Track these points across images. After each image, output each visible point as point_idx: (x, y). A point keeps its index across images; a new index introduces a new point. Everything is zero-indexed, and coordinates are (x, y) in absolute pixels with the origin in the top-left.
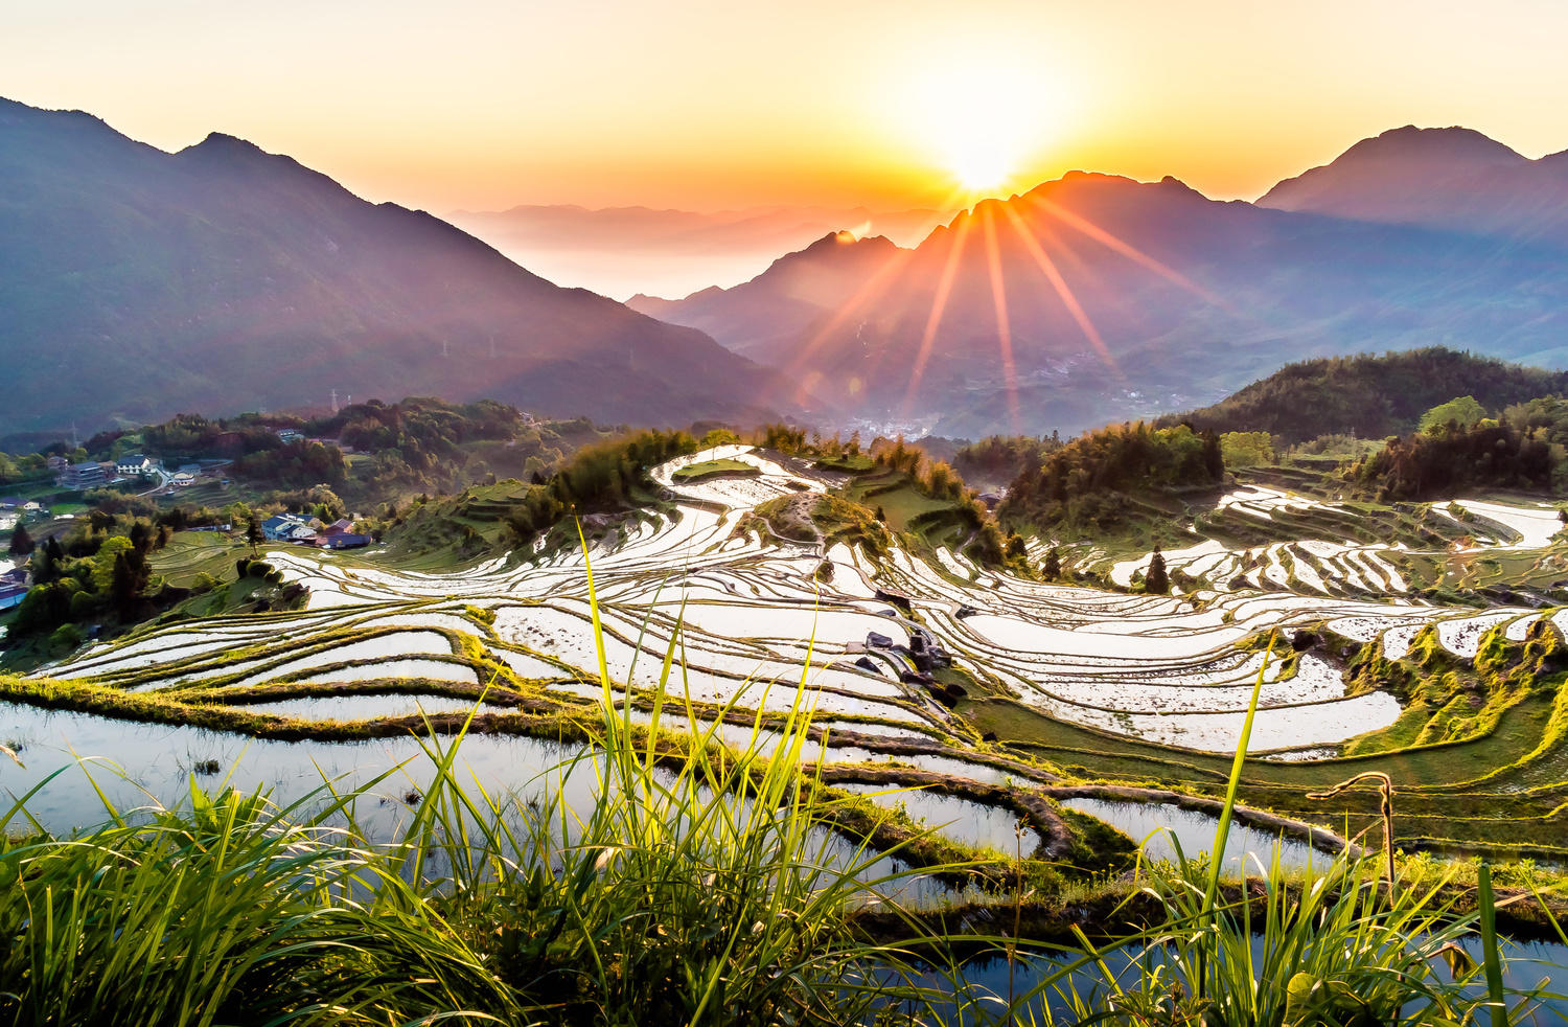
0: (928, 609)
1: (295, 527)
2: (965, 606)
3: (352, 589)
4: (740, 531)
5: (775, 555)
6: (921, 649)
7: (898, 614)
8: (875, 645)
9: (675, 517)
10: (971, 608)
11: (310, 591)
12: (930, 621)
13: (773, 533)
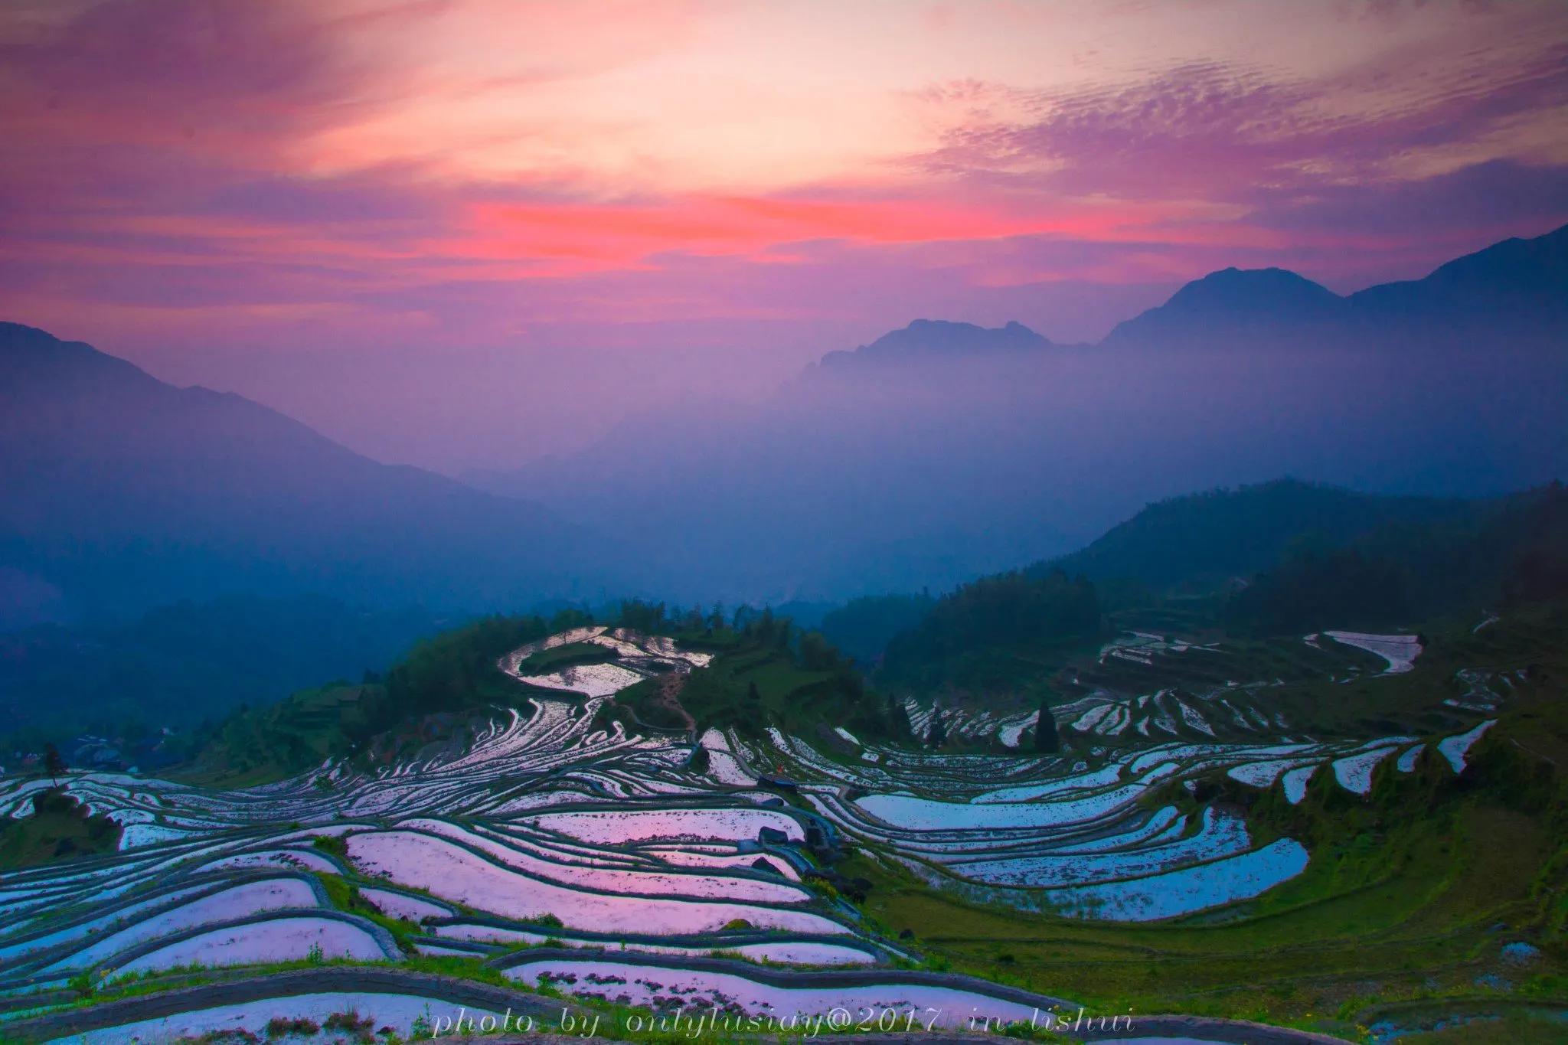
0: (816, 793)
1: (96, 750)
2: (853, 785)
3: (170, 819)
4: (602, 722)
5: (643, 746)
6: (819, 842)
7: (786, 804)
8: (769, 842)
9: (528, 711)
10: (861, 787)
11: (122, 824)
12: (820, 806)
13: (638, 721)
